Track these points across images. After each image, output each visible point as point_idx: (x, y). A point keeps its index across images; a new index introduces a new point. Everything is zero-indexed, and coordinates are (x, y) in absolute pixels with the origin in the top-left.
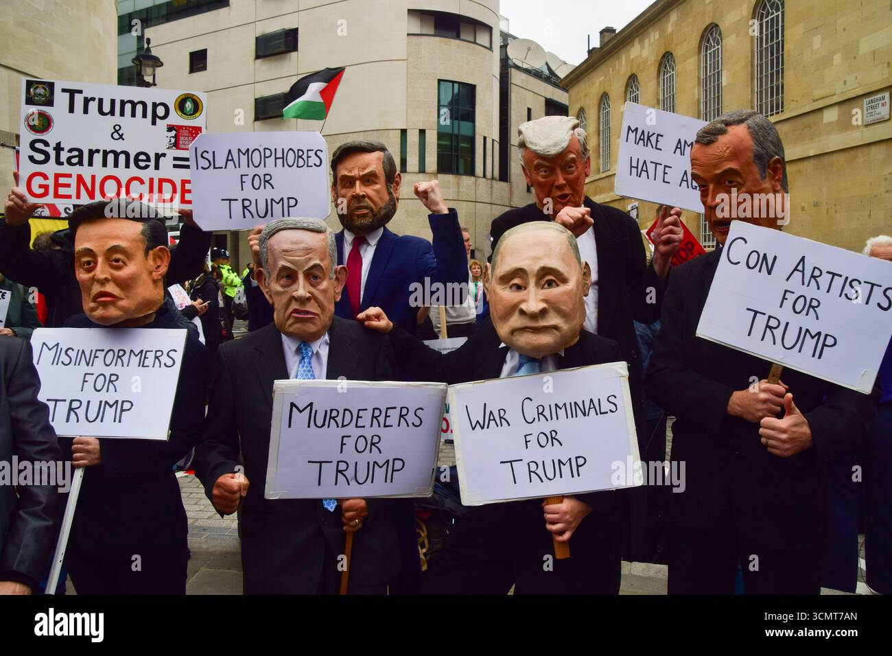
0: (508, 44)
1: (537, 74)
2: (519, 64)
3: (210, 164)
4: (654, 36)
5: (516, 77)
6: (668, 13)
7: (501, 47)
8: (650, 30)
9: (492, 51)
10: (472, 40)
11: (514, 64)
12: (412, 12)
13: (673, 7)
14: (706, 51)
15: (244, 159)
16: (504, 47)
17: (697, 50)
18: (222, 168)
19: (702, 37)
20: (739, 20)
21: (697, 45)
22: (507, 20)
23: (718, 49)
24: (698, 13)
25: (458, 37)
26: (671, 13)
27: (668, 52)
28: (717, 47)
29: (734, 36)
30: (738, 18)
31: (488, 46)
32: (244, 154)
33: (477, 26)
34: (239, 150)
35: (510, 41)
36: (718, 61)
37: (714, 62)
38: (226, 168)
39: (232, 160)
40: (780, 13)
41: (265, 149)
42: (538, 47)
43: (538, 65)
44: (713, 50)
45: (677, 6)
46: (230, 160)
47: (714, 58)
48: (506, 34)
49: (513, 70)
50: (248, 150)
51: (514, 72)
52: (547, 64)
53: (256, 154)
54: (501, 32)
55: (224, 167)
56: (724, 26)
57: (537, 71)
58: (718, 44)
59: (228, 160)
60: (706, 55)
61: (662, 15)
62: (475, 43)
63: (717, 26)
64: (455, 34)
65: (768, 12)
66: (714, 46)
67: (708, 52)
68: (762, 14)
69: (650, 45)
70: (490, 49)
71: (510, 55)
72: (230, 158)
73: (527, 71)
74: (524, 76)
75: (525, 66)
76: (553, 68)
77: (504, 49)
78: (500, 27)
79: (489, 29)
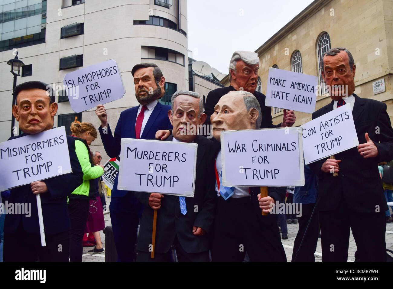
0: (192, 64)
1: (208, 79)
2: (198, 74)
4: (268, 57)
5: (197, 80)
6: (274, 46)
7: (189, 65)
8: (265, 54)
9: (185, 67)
10: (175, 61)
11: (196, 73)
12: (143, 47)
13: (276, 44)
14: (294, 63)
16: (190, 65)
17: (289, 63)
19: (292, 57)
21: (289, 61)
22: (191, 52)
23: (300, 62)
24: (289, 45)
25: (167, 60)
26: (276, 46)
27: (275, 65)
28: (299, 61)
29: (307, 56)
30: (309, 47)
31: (183, 64)
33: (176, 54)
35: (193, 62)
36: (300, 68)
37: (298, 69)
40: (328, 44)
42: (208, 65)
43: (208, 74)
44: (297, 63)
45: (278, 43)
47: (298, 67)
48: (191, 59)
49: (195, 76)
51: (196, 78)
52: (212, 74)
54: (189, 58)
56: (301, 51)
57: (207, 77)
58: (300, 60)
60: (294, 66)
61: (271, 47)
62: (176, 63)
63: (298, 51)
64: (165, 58)
65: (323, 44)
66: (298, 61)
67: (295, 64)
68: (320, 45)
69: (266, 61)
70: (184, 66)
71: (193, 69)
73: (202, 77)
74: (201, 79)
75: (201, 75)
76: (215, 76)
77: (190, 66)
78: (188, 55)
79: (183, 56)
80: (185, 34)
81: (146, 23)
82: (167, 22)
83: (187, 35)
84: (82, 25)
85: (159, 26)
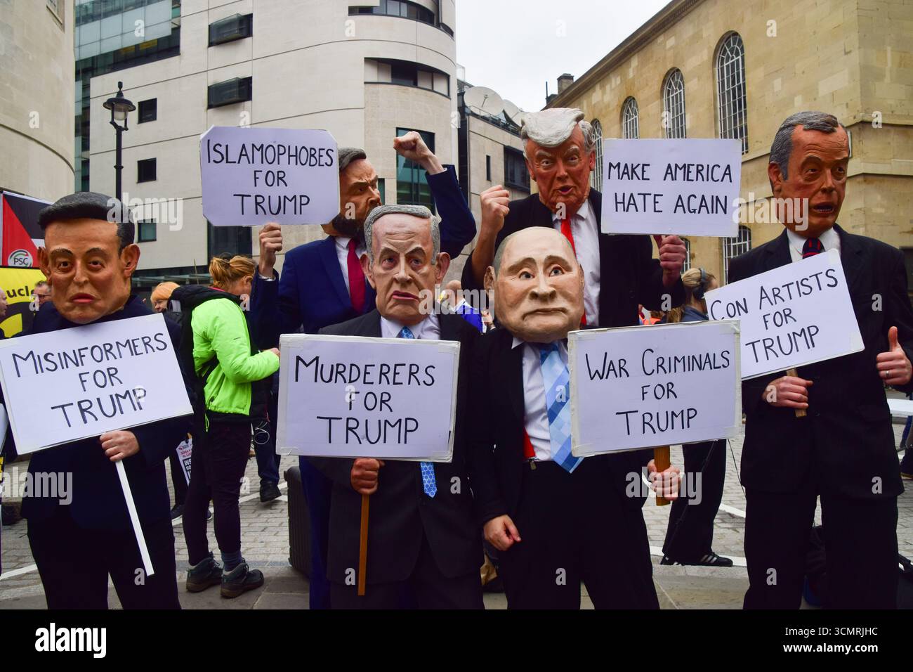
0: (464, 92)
1: (495, 122)
2: (477, 112)
3: (223, 158)
4: (616, 81)
5: (475, 125)
6: (629, 59)
7: (458, 95)
8: (611, 75)
9: (450, 99)
10: (430, 88)
11: (471, 111)
12: (369, 60)
13: (633, 53)
14: (669, 95)
15: (258, 154)
16: (461, 95)
17: (659, 94)
18: (235, 162)
19: (664, 81)
20: (700, 65)
21: (660, 89)
22: (463, 68)
23: (680, 93)
24: (660, 58)
25: (415, 85)
26: (632, 58)
27: (630, 97)
28: (679, 91)
29: (696, 80)
30: (699, 63)
31: (446, 94)
32: (258, 150)
33: (434, 74)
34: (253, 145)
35: (466, 89)
36: (681, 104)
37: (677, 106)
38: (239, 163)
39: (246, 155)
40: (740, 57)
41: (279, 146)
42: (495, 95)
43: (496, 113)
44: (675, 94)
45: (638, 51)
46: (244, 155)
47: (677, 102)
48: (463, 82)
49: (471, 117)
50: (262, 146)
51: (472, 120)
52: (504, 112)
53: (270, 150)
54: (458, 80)
55: (237, 162)
56: (684, 71)
57: (494, 119)
58: (680, 88)
59: (241, 155)
60: (669, 99)
61: (623, 61)
62: (432, 90)
63: (678, 70)
64: (412, 82)
65: (728, 57)
66: (676, 91)
67: (671, 96)
68: (723, 59)
69: (612, 90)
70: (448, 96)
71: (467, 103)
72: (244, 153)
73: (484, 119)
74: (482, 124)
75: (483, 114)
76: (510, 116)
77: (461, 97)
78: (456, 75)
79: (447, 77)
80: (450, 32)
81: (374, 12)
82: (414, 9)
83: (454, 35)
84: (249, 17)
85: (400, 17)
